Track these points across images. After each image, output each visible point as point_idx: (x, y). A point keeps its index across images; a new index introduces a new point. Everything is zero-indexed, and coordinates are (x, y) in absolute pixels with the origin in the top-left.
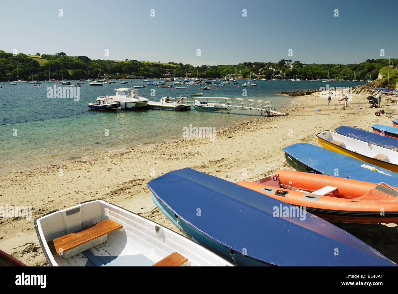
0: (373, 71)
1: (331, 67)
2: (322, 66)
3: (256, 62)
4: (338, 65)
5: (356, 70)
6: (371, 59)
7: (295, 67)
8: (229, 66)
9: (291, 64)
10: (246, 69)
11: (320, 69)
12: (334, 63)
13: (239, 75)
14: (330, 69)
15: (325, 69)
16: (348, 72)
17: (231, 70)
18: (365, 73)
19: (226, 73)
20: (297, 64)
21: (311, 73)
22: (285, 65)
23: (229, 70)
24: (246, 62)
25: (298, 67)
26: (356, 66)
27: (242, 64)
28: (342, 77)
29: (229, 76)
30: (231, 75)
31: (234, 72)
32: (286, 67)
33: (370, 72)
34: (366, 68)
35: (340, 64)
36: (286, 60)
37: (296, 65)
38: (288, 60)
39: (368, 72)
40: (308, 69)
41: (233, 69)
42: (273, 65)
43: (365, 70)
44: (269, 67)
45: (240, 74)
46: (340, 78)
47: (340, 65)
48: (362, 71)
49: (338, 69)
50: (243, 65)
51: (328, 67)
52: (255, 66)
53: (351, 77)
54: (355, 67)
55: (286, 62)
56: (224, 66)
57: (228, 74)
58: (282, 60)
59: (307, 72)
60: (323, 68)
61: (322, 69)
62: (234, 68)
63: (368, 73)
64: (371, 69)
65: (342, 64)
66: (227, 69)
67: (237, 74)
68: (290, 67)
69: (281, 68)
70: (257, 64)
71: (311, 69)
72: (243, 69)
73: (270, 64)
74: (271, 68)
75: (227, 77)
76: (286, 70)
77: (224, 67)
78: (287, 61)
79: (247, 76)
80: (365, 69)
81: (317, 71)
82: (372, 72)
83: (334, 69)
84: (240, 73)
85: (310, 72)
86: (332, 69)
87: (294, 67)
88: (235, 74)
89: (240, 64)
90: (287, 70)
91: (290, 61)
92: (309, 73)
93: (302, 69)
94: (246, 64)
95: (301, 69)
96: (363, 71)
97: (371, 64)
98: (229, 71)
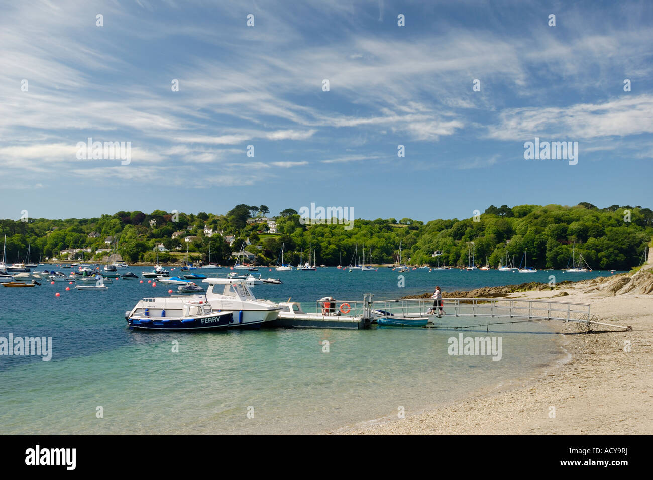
0: (509, 239)
1: (389, 229)
2: (363, 226)
3: (157, 211)
4: (405, 222)
5: (463, 237)
6: (499, 207)
7: (285, 229)
8: (60, 221)
9: (271, 220)
10: (129, 231)
11: (356, 234)
12: (392, 218)
13: (106, 253)
14: (386, 235)
15: (372, 234)
16: (441, 243)
17: (76, 235)
18: (488, 245)
19: (56, 245)
20: (290, 219)
21: (333, 246)
22: (249, 221)
23: (66, 235)
24: (126, 211)
25: (292, 230)
26: (462, 226)
27: (114, 217)
28: (425, 256)
29: (66, 256)
30: (78, 250)
31: (83, 242)
32: (255, 228)
33: (502, 243)
34: (490, 231)
35: (410, 220)
36: (251, 206)
37: (285, 222)
38: (259, 206)
39: (499, 243)
40: (323, 236)
41: (81, 232)
42: (215, 222)
43: (487, 236)
44: (202, 228)
45: (108, 250)
46: (419, 260)
47: (409, 223)
48: (480, 242)
49: (408, 233)
50: (117, 221)
51: (381, 229)
52: (159, 224)
53: (451, 258)
54: (458, 230)
55: (252, 213)
56: (43, 220)
57: (64, 247)
58: (238, 207)
59: (322, 244)
60: (364, 232)
61: (365, 236)
62: (84, 227)
63: (498, 245)
64: (505, 236)
65: (414, 220)
66: (60, 232)
67: (97, 249)
68: (268, 229)
69: (241, 230)
70: (162, 218)
71: (333, 235)
72: (117, 232)
73: (204, 217)
74: (209, 229)
75: (60, 258)
76: (260, 236)
77: (46, 224)
78: (255, 209)
79: (143, 256)
80: (489, 236)
81: (350, 240)
82: (508, 242)
83: (397, 235)
84: (107, 247)
85: (329, 243)
86: (393, 235)
87: (281, 229)
88: (89, 250)
89: (106, 217)
90: (263, 239)
91: (264, 209)
92: (327, 247)
93: (305, 233)
94: (125, 218)
95: (302, 235)
96: (484, 239)
97: (501, 220)
98: (68, 238)
